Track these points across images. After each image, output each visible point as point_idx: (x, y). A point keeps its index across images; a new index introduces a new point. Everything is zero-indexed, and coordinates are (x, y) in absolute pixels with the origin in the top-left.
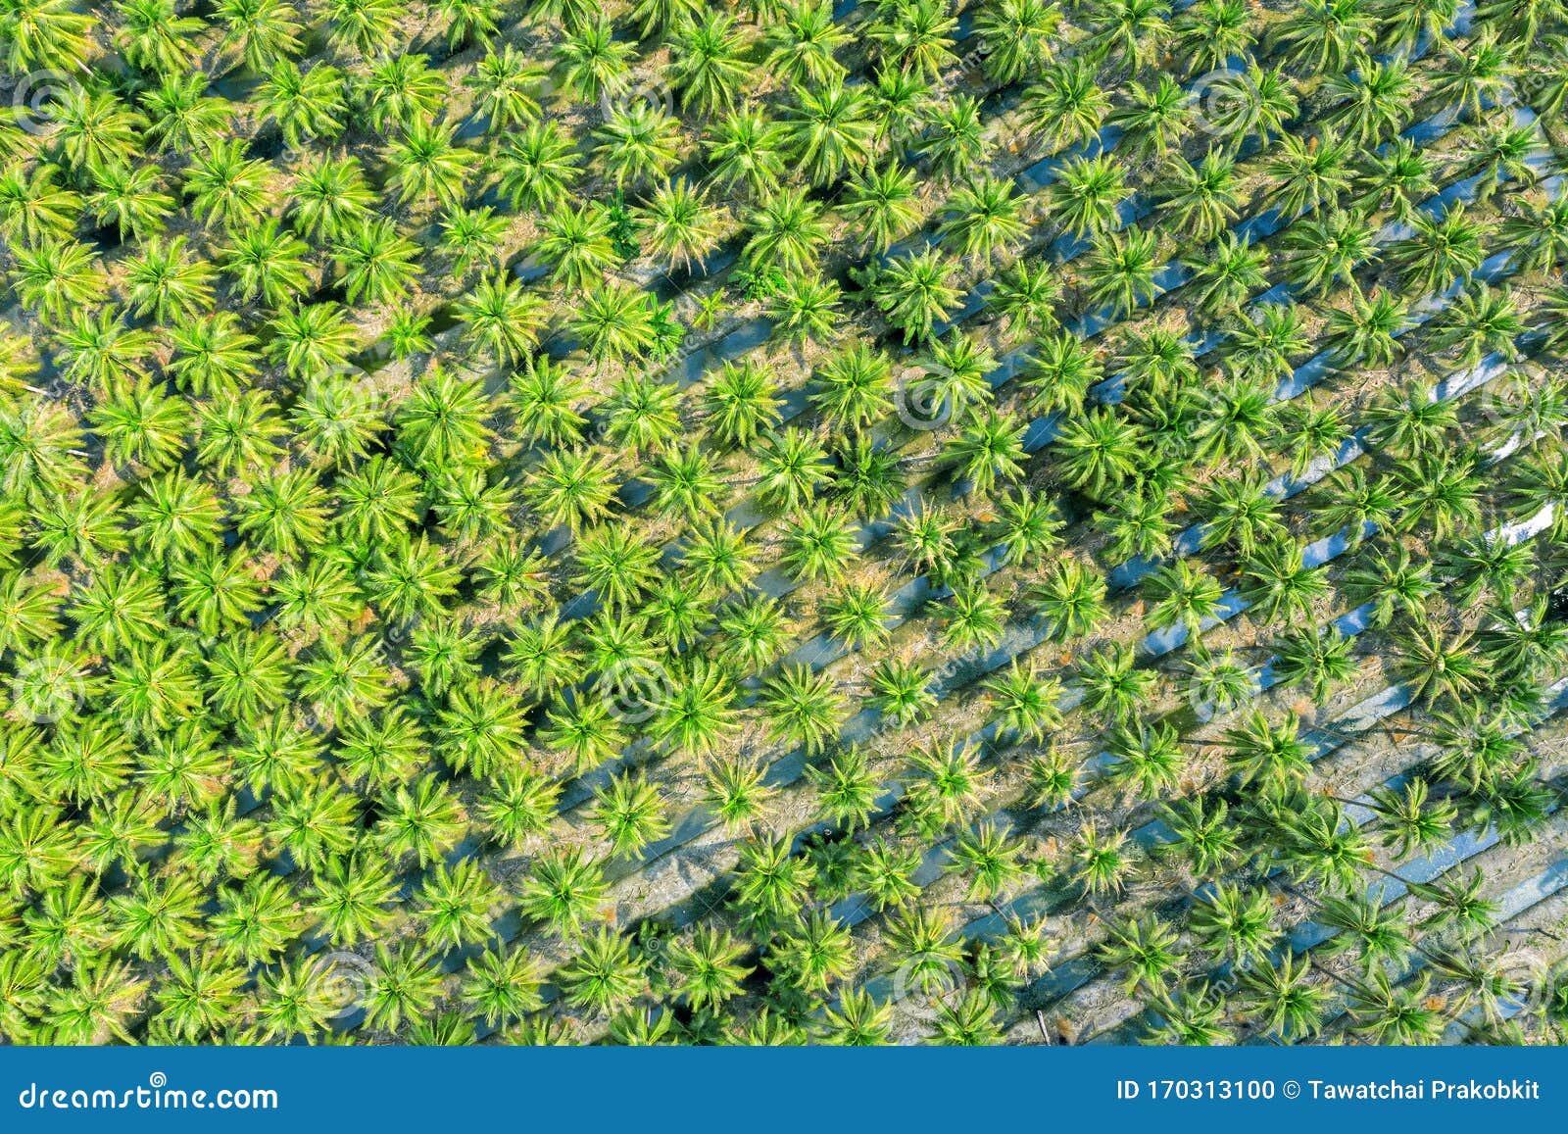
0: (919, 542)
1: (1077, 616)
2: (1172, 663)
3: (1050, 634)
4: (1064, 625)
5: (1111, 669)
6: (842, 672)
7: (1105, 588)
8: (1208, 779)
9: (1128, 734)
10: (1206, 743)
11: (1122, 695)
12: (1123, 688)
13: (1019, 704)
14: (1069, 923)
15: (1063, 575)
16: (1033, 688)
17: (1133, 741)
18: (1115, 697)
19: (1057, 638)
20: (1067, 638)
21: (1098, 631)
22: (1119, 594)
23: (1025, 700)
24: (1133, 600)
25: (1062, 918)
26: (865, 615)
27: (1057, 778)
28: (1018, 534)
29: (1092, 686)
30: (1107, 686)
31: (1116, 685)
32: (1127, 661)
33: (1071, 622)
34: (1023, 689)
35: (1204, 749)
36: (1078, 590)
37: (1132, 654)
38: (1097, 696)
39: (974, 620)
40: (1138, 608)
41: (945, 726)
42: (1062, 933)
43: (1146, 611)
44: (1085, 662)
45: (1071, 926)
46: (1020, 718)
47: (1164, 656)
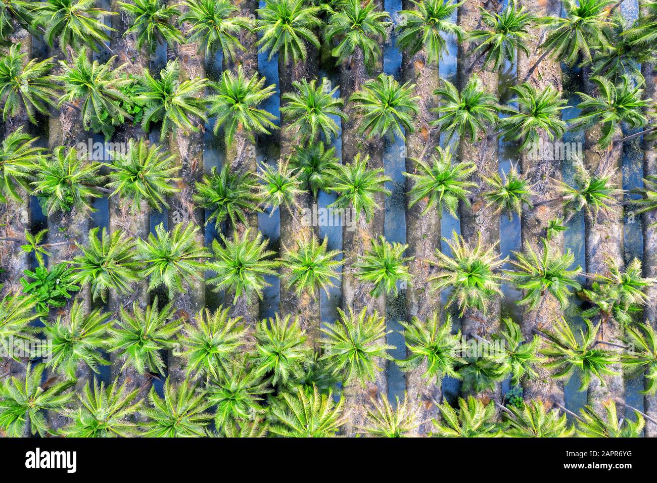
0: (279, 195)
1: (400, 109)
2: (467, 63)
3: (402, 135)
4: (402, 122)
5: (453, 107)
6: (352, 283)
7: (391, 78)
8: (556, 83)
9: (508, 119)
10: (531, 71)
11: (477, 108)
12: (473, 105)
13: (442, 189)
14: (599, 226)
15: (364, 102)
16: (436, 173)
17: (515, 119)
18: (475, 114)
19: (408, 131)
20: (413, 125)
21: (419, 101)
22: (403, 74)
23: (441, 182)
24: (411, 67)
25: (593, 230)
26: (311, 267)
27: (510, 189)
28: (313, 118)
29: (456, 127)
30: (465, 115)
31: (468, 108)
32: (453, 91)
33: (402, 115)
34: (432, 180)
35: (534, 75)
36: (381, 98)
37: (450, 85)
38: (468, 126)
39: (359, 187)
40: (419, 66)
41: (426, 235)
42: (604, 235)
43: (423, 61)
44: (436, 122)
45: (603, 227)
46: (452, 194)
47: (460, 67)
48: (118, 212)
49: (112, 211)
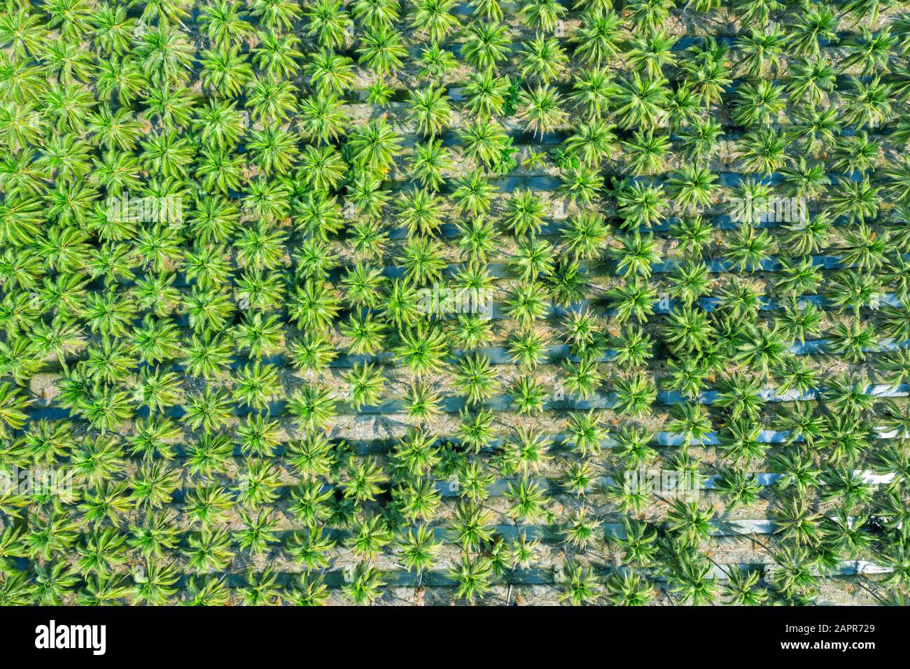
0: (576, 328)
1: (634, 405)
2: (667, 452)
3: (615, 407)
4: (625, 405)
5: (636, 440)
6: (504, 371)
7: (654, 399)
8: (653, 517)
10: (662, 499)
11: (635, 455)
12: (637, 452)
13: (582, 433)
14: (549, 551)
15: (638, 381)
16: (593, 429)
18: (631, 454)
19: (618, 410)
20: (622, 414)
21: (639, 418)
22: (659, 405)
23: (586, 433)
24: (664, 412)
25: (546, 546)
26: (530, 349)
27: (581, 478)
28: (626, 350)
29: (622, 443)
30: (630, 447)
31: (635, 449)
32: (646, 440)
33: (629, 407)
34: (588, 426)
35: (660, 502)
36: (641, 393)
37: (650, 438)
38: (622, 449)
39: (582, 380)
40: (664, 417)
41: (540, 424)
42: (543, 554)
43: (668, 420)
44: (625, 429)
45: (549, 553)
46: (579, 440)
47: (665, 447)
48: (553, 198)
49: (553, 193)
